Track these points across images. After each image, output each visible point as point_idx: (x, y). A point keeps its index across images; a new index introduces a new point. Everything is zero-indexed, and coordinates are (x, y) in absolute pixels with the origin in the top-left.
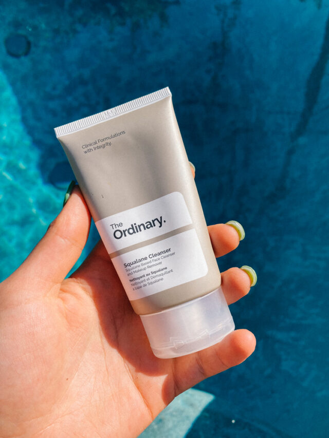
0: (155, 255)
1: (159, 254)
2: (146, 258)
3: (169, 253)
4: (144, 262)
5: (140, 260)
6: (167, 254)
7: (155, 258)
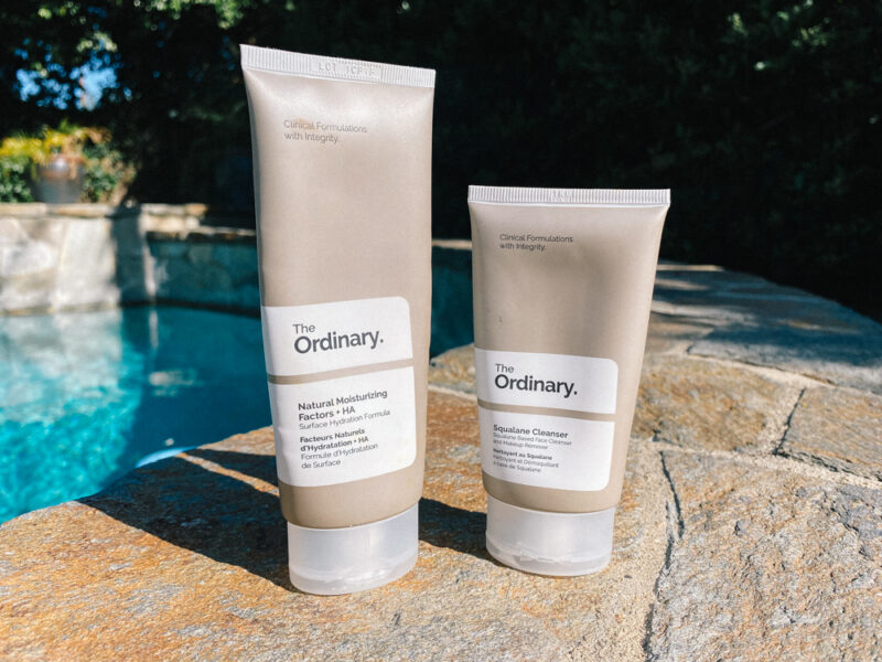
0: (543, 433)
1: (549, 434)
2: (528, 432)
3: (564, 439)
4: (523, 435)
5: (518, 431)
6: (559, 439)
7: (541, 437)
